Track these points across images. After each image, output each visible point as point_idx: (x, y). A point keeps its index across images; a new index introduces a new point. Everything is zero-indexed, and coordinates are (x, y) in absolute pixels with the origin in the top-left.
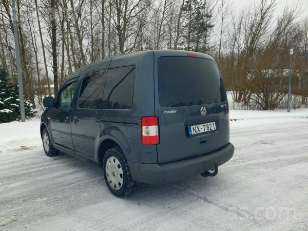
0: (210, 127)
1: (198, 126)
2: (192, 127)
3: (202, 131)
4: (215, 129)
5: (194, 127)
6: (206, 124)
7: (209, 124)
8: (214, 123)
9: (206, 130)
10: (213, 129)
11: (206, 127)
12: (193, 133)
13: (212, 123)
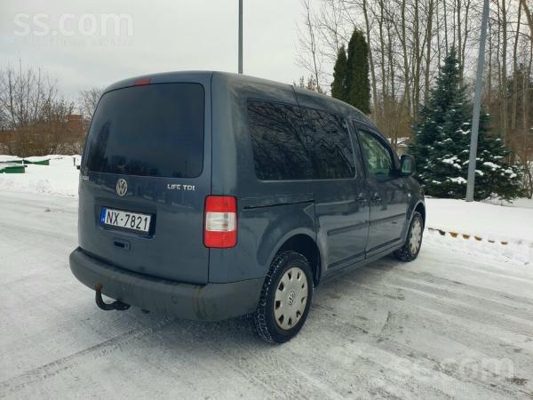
0: (137, 222)
1: (117, 212)
2: (107, 211)
3: (121, 224)
4: (147, 230)
5: (111, 211)
6: (132, 215)
7: (137, 216)
8: (149, 218)
9: (128, 226)
10: (142, 229)
11: (130, 220)
12: (106, 221)
13: (143, 217)
